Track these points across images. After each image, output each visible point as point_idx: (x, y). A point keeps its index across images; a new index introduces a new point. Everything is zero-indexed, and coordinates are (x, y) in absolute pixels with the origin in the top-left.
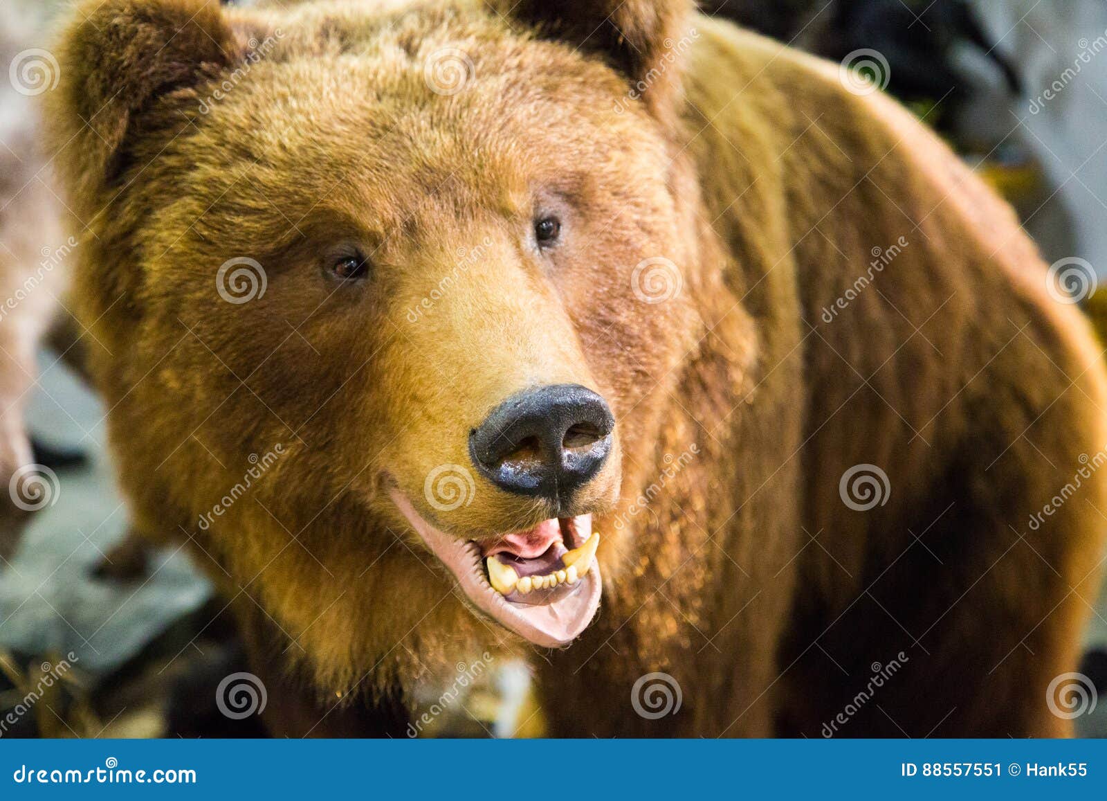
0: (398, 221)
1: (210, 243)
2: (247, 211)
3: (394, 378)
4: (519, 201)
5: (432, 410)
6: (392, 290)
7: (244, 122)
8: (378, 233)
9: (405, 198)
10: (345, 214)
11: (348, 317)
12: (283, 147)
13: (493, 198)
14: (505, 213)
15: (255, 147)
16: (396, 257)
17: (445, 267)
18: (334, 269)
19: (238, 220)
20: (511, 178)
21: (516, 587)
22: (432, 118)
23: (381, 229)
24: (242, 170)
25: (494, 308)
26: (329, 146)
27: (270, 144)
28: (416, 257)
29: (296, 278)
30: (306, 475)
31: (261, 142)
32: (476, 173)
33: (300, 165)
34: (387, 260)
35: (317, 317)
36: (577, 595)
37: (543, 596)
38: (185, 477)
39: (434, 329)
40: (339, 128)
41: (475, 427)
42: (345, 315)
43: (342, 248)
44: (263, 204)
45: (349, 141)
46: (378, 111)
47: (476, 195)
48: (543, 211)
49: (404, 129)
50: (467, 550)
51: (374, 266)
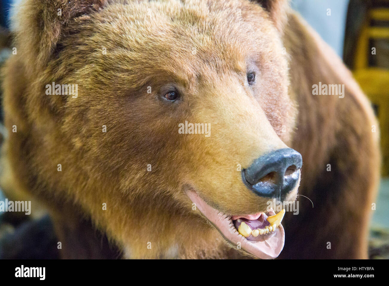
0: (194, 75)
1: (105, 85)
2: (123, 71)
3: (196, 144)
4: (241, 65)
5: (219, 159)
6: (193, 106)
7: (117, 31)
8: (186, 80)
9: (195, 65)
10: (170, 72)
11: (171, 117)
12: (137, 42)
13: (231, 64)
14: (237, 70)
15: (124, 42)
16: (194, 90)
17: (217, 95)
18: (164, 96)
19: (120, 75)
20: (238, 55)
21: (251, 234)
22: (198, 29)
23: (187, 78)
24: (119, 52)
25: (243, 114)
26: (159, 42)
27: (132, 41)
28: (202, 91)
29: (145, 100)
30: (146, 184)
31: (127, 40)
32: (223, 53)
33: (146, 50)
34: (190, 92)
35: (156, 117)
36: (276, 236)
37: (263, 237)
38: (74, 181)
39: (216, 123)
40: (160, 33)
41: (245, 168)
42: (169, 116)
43: (169, 87)
44: (130, 68)
45: (166, 39)
46: (174, 26)
47: (224, 63)
48: (250, 69)
49: (188, 34)
50: (225, 217)
51: (184, 95)
